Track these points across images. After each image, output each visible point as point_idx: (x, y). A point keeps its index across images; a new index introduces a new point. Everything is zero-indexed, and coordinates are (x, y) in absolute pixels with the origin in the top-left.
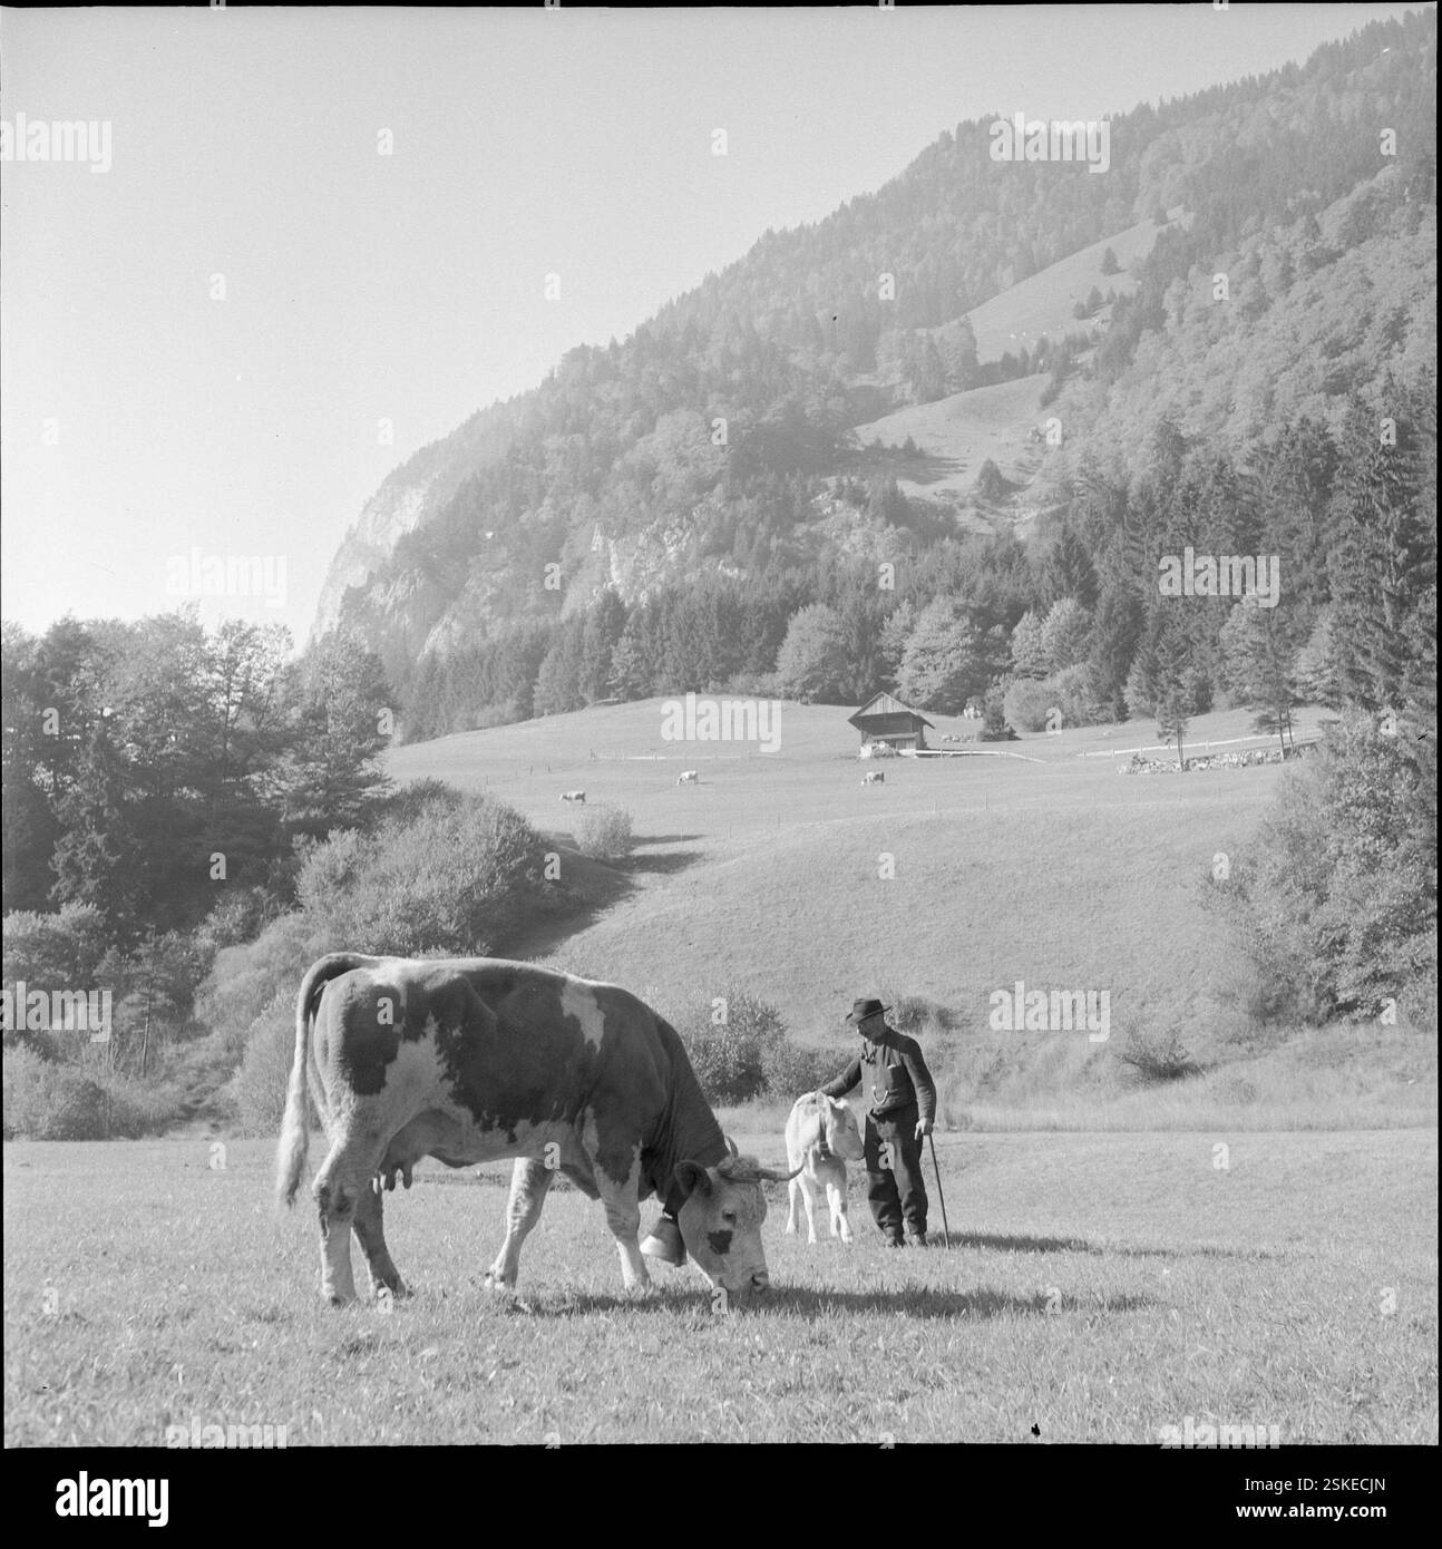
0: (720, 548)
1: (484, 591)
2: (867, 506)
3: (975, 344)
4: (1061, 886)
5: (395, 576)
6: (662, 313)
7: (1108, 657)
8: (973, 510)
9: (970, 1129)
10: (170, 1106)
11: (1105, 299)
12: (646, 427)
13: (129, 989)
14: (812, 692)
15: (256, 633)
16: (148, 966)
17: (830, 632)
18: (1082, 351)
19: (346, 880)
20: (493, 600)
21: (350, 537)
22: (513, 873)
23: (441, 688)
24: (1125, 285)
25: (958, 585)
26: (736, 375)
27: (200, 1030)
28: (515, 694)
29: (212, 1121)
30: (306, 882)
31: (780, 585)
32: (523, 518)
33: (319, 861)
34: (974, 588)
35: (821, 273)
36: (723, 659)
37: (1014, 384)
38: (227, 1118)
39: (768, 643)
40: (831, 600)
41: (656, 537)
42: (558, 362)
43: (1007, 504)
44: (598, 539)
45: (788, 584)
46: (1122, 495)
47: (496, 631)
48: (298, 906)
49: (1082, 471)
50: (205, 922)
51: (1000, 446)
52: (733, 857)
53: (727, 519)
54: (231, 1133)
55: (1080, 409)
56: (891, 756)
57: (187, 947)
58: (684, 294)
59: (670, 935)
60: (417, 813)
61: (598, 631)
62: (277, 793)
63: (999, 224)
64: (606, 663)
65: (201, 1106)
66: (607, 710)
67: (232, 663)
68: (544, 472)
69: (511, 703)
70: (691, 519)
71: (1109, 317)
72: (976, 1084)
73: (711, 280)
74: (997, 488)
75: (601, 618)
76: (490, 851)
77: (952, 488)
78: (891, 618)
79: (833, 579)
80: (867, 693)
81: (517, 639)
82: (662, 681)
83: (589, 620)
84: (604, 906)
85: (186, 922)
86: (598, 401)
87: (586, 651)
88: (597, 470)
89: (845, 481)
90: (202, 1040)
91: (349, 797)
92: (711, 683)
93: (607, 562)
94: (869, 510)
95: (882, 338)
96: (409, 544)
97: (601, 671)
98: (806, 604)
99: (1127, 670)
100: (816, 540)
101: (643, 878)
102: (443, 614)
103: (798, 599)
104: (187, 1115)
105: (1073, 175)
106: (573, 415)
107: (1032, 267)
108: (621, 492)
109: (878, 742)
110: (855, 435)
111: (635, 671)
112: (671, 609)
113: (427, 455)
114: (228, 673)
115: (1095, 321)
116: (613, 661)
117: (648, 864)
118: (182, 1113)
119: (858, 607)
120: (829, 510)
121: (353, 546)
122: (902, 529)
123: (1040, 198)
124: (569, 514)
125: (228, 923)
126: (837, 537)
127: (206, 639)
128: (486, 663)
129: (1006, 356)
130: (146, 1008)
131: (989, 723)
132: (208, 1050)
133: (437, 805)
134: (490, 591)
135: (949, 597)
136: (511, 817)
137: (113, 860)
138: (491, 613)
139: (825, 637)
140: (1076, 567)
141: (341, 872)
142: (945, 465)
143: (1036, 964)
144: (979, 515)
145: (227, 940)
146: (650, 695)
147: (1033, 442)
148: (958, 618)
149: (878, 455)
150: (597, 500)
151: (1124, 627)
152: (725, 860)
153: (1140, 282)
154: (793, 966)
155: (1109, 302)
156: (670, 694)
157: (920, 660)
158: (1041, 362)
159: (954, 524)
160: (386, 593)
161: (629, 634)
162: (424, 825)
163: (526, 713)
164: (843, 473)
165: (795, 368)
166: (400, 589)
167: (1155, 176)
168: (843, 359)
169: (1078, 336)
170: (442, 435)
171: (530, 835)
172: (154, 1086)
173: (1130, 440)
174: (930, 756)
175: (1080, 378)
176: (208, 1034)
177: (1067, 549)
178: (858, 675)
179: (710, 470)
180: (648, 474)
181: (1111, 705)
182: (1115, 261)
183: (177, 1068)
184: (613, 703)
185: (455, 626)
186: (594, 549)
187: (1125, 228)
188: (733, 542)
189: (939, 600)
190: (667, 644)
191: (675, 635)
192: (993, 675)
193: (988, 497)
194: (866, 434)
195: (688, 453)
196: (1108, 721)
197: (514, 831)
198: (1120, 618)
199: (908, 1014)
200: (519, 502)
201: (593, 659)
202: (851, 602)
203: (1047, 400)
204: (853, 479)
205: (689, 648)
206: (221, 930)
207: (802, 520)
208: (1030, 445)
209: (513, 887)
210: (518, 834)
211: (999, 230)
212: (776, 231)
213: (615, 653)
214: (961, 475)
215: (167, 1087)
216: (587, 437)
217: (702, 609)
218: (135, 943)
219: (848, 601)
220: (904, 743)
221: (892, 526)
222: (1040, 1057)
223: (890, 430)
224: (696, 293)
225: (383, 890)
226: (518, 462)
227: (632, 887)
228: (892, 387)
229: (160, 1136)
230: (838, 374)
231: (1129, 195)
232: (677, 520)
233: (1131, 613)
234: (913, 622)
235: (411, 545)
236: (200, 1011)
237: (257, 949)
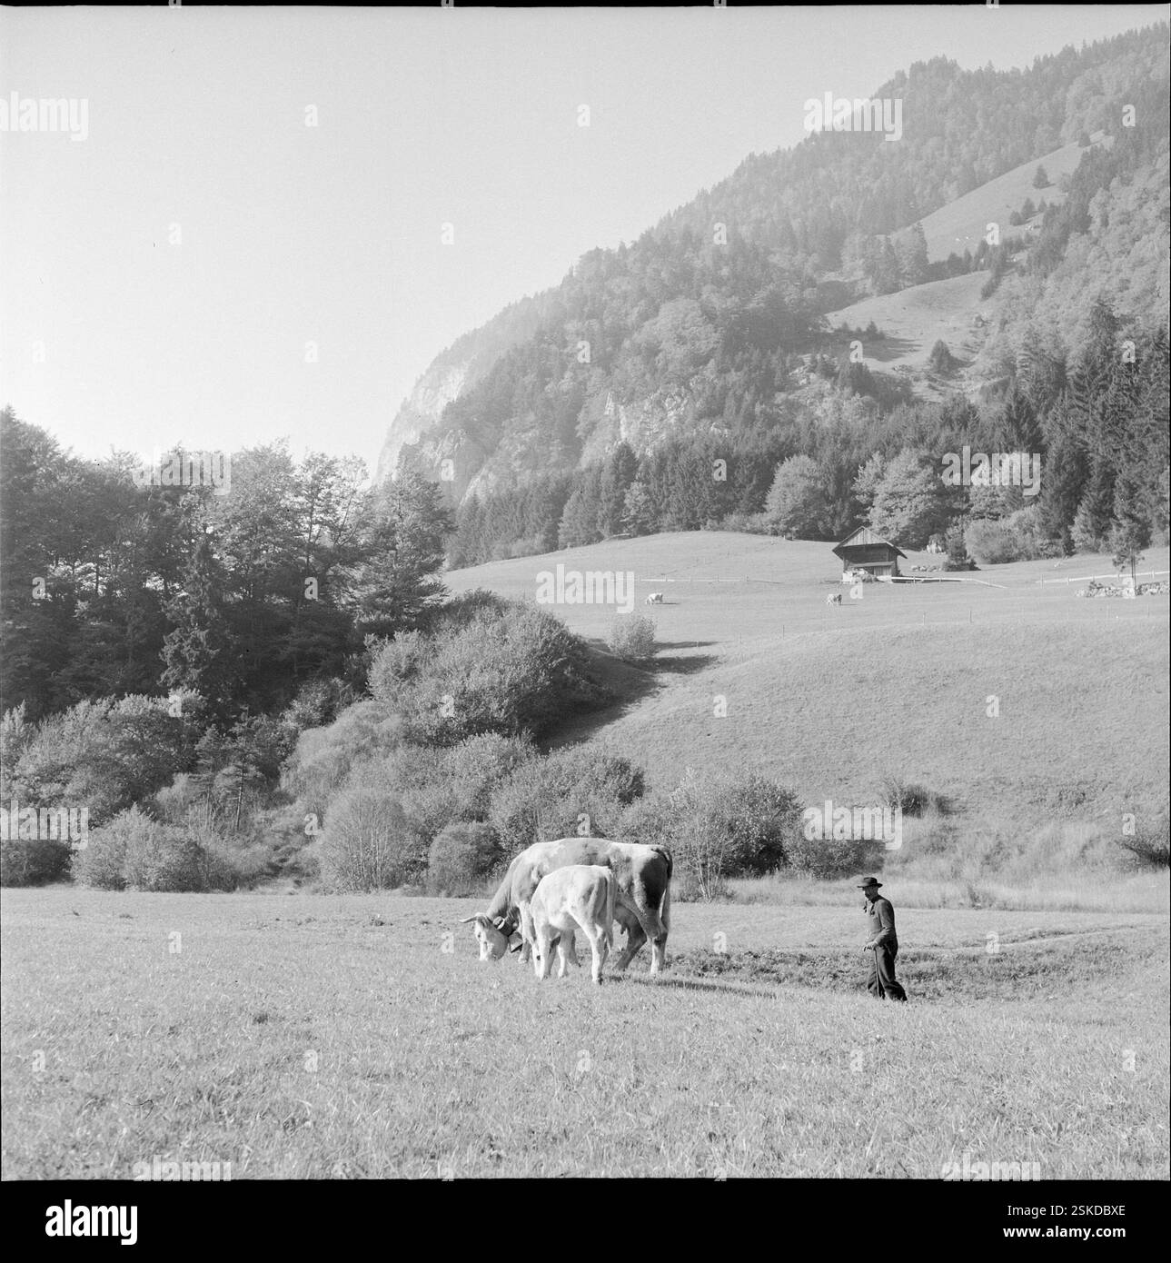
0: (713, 411)
1: (516, 448)
2: (837, 378)
3: (926, 245)
4: (1043, 690)
5: (443, 435)
6: (662, 223)
7: (1057, 500)
8: (926, 383)
9: (995, 905)
10: (259, 863)
11: (1036, 208)
12: (651, 312)
13: (226, 762)
14: (794, 529)
15: (335, 465)
16: (241, 742)
17: (810, 478)
18: (1017, 251)
19: (410, 673)
20: (523, 456)
21: (404, 408)
22: (554, 670)
23: (481, 524)
24: (1054, 196)
25: (922, 439)
26: (725, 271)
27: (286, 799)
28: (543, 530)
29: (296, 878)
30: (376, 675)
31: (768, 440)
32: (547, 388)
33: (386, 658)
34: (936, 441)
35: (795, 189)
36: (719, 501)
37: (959, 280)
38: (308, 875)
39: (757, 487)
40: (812, 452)
41: (659, 403)
42: (576, 261)
43: (954, 378)
44: (610, 405)
45: (775, 439)
46: (1061, 366)
47: (526, 478)
48: (370, 695)
49: (1026, 346)
50: (290, 707)
51: (951, 329)
52: (744, 660)
53: (718, 388)
54: (312, 888)
55: (1018, 298)
56: (870, 581)
57: (274, 727)
58: (680, 207)
59: (691, 726)
60: (470, 618)
61: (613, 477)
62: (350, 600)
63: (946, 146)
64: (620, 504)
65: (285, 864)
66: (623, 542)
67: (315, 489)
68: (566, 351)
69: (539, 538)
70: (688, 388)
71: (1040, 223)
72: (978, 864)
73: (703, 196)
74: (946, 364)
75: (616, 467)
76: (534, 651)
77: (908, 364)
78: (865, 467)
79: (813, 434)
80: (842, 531)
81: (545, 484)
82: (667, 519)
83: (606, 468)
84: (631, 701)
85: (273, 707)
86: (610, 293)
87: (603, 493)
88: (609, 349)
89: (818, 357)
90: (288, 807)
91: (411, 604)
92: (709, 522)
93: (617, 424)
94: (839, 381)
95: (848, 240)
96: (454, 410)
97: (616, 511)
98: (790, 455)
99: (1075, 512)
100: (793, 406)
101: (665, 677)
102: (481, 466)
103: (783, 452)
104: (274, 871)
105: (1009, 106)
106: (589, 304)
107: (973, 182)
108: (630, 366)
109: (858, 569)
110: (825, 319)
111: (645, 511)
112: (676, 459)
113: (467, 341)
114: (312, 497)
115: (1028, 227)
116: (626, 501)
117: (669, 665)
118: (270, 871)
119: (834, 458)
120: (804, 381)
121: (407, 414)
122: (867, 398)
123: (981, 125)
124: (585, 384)
125: (308, 708)
126: (812, 404)
127: (294, 469)
128: (519, 505)
129: (953, 256)
130: (240, 779)
131: (954, 556)
132: (291, 816)
133: (489, 612)
134: (521, 449)
135: (914, 450)
136: (552, 623)
137: (214, 652)
138: (521, 466)
139: (807, 482)
140: (1026, 425)
141: (404, 667)
142: (903, 346)
143: (1023, 758)
144: (930, 386)
145: (309, 723)
146: (657, 531)
147: (976, 326)
148: (923, 467)
149: (844, 337)
150: (609, 373)
151: (1071, 474)
152: (737, 663)
153: (1067, 194)
154: (802, 756)
155: (1041, 210)
156: (674, 530)
157: (890, 503)
158: (982, 260)
159: (910, 394)
160: (435, 449)
161: (639, 480)
162: (476, 626)
163: (552, 545)
164: (818, 350)
165: (775, 266)
166: (446, 445)
167: (1079, 106)
168: (815, 258)
169: (1014, 239)
170: (480, 324)
171: (569, 638)
172: (246, 845)
173: (1067, 320)
174: (904, 581)
175: (1016, 274)
176: (291, 803)
177: (1017, 409)
178: (835, 515)
179: (703, 347)
180: (652, 351)
181: (1060, 542)
182: (1045, 176)
183: (265, 832)
184: (625, 538)
185: (491, 476)
186: (607, 413)
187: (1053, 150)
188: (723, 408)
189: (906, 452)
190: (672, 488)
191: (679, 482)
192: (953, 516)
193: (938, 372)
194: (835, 320)
195: (685, 333)
196: (1057, 555)
197: (554, 635)
198: (1068, 467)
199: (909, 800)
200: (544, 375)
201: (609, 500)
202: (829, 453)
203: (988, 293)
204: (825, 356)
205: (690, 491)
206: (304, 715)
207: (781, 389)
208: (974, 329)
209: (554, 682)
210: (559, 636)
211: (945, 151)
212: (757, 155)
213: (628, 495)
214: (915, 354)
215: (258, 847)
216: (602, 323)
217: (701, 459)
218: (231, 723)
219: (826, 454)
220: (881, 569)
221: (858, 395)
222: (1037, 841)
223: (856, 316)
224: (689, 206)
225: (441, 682)
226: (545, 342)
227: (655, 685)
228: (856, 282)
229: (251, 889)
230: (810, 271)
231: (1057, 122)
232: (677, 389)
233: (1077, 463)
234: (883, 470)
235: (455, 411)
236: (285, 783)
237: (333, 730)
